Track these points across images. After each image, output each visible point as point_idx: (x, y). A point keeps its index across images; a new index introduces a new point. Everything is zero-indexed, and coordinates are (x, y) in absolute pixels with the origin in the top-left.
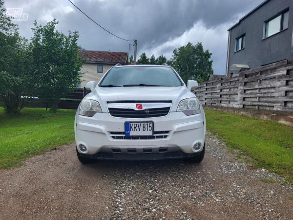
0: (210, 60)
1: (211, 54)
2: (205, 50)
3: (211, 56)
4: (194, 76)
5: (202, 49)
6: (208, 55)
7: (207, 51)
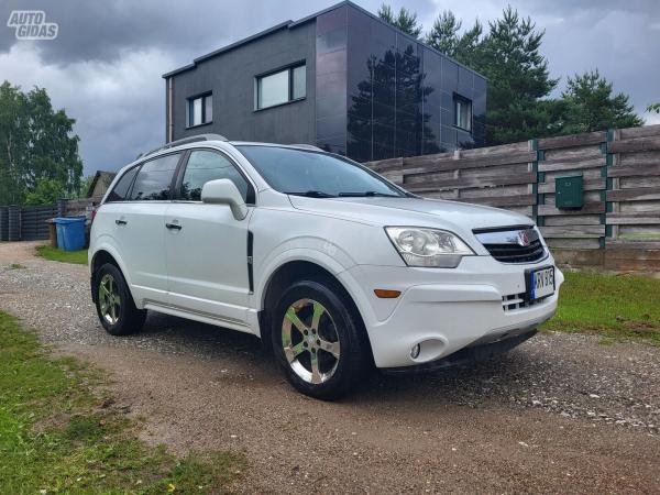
0: (70, 135)
1: (73, 121)
2: (55, 109)
3: (73, 126)
4: (29, 173)
5: (49, 106)
6: (64, 122)
7: (62, 113)
